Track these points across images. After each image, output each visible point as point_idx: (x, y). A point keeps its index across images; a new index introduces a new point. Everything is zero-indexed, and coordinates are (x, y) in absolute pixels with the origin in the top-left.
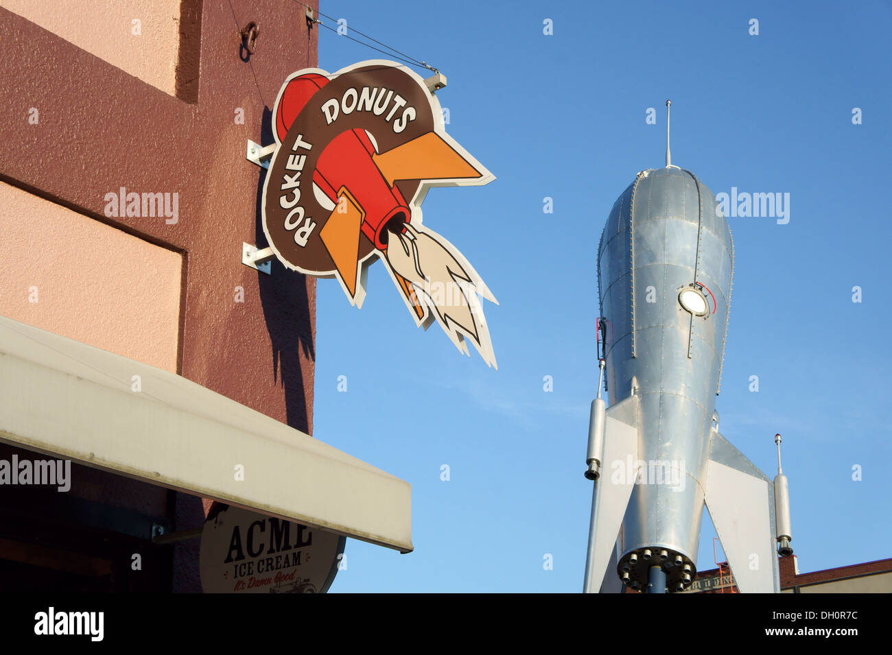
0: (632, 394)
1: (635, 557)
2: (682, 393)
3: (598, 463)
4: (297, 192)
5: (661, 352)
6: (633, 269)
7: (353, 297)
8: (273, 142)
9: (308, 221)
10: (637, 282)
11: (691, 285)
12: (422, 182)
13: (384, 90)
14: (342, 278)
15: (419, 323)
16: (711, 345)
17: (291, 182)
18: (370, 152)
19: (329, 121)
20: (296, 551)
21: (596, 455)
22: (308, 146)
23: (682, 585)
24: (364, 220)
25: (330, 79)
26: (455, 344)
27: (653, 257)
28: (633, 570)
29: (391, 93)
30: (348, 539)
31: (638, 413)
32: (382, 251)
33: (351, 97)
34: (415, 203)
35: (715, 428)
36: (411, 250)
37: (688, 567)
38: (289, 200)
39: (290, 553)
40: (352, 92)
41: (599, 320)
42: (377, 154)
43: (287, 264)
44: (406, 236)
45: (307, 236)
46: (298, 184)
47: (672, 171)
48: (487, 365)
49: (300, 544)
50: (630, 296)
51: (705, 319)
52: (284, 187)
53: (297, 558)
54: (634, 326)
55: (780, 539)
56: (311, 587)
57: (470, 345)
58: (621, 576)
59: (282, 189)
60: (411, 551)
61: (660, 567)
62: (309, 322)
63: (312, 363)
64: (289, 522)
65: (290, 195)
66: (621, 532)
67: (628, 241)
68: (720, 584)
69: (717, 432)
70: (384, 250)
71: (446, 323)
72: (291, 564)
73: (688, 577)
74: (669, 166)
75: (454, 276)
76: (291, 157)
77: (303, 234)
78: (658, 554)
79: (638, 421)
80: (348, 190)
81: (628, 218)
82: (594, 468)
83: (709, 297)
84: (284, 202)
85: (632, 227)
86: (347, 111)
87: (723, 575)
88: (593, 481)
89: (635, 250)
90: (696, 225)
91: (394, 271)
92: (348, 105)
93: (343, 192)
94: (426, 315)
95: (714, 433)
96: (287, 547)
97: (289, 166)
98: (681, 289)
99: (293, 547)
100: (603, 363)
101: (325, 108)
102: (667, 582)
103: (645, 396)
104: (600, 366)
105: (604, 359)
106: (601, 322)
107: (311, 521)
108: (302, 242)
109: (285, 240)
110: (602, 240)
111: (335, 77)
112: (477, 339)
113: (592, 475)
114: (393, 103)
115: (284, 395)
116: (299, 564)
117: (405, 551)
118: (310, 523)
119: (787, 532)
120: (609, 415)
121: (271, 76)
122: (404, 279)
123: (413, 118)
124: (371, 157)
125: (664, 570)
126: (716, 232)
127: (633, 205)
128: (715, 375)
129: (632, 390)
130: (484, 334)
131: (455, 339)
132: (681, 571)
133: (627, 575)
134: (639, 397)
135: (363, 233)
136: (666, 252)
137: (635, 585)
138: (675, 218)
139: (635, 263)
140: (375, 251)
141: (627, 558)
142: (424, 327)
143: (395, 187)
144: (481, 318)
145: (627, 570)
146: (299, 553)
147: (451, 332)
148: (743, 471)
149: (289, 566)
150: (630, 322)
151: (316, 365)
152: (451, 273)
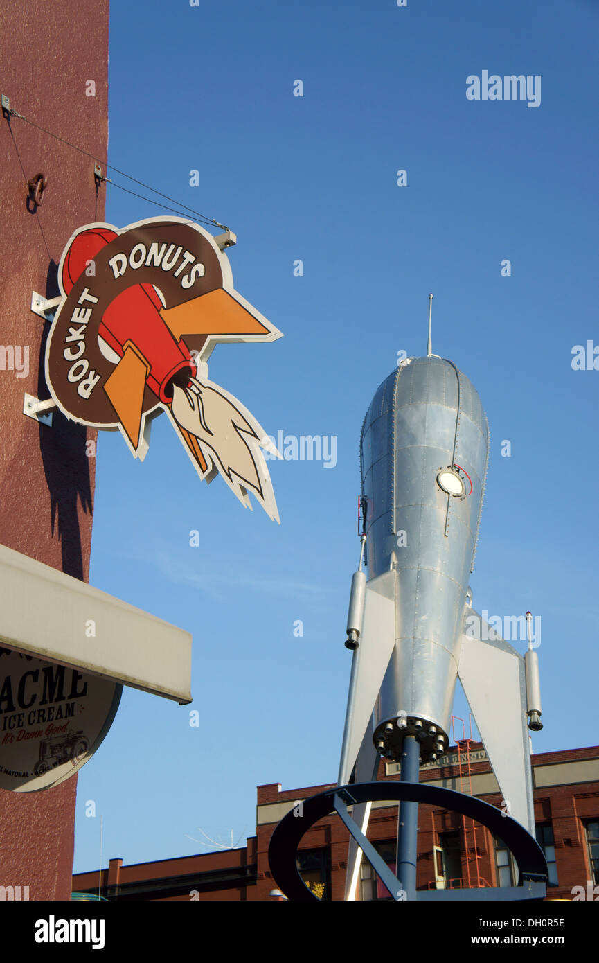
0: (391, 568)
1: (390, 726)
2: (438, 569)
3: (358, 633)
4: (82, 345)
5: (420, 529)
6: (395, 450)
7: (136, 449)
8: (58, 294)
9: (92, 373)
10: (398, 462)
11: (449, 467)
12: (209, 337)
13: (173, 246)
14: (125, 430)
15: (202, 476)
16: (467, 525)
17: (76, 335)
18: (157, 307)
19: (117, 275)
20: (70, 701)
21: (356, 625)
22: (95, 300)
23: (434, 756)
24: (150, 374)
25: (119, 234)
26: (238, 497)
27: (413, 440)
28: (388, 739)
29: (180, 249)
30: (126, 689)
31: (396, 586)
32: (166, 404)
33: (139, 252)
34: (201, 358)
35: (469, 604)
36: (196, 403)
37: (441, 738)
38: (73, 352)
39: (63, 704)
40: (141, 247)
41: (361, 498)
42: (164, 309)
43: (69, 416)
44: (192, 390)
45: (90, 388)
46: (83, 337)
47: (433, 359)
48: (269, 518)
49: (74, 694)
50: (391, 476)
51: (461, 500)
52: (69, 339)
53: (70, 709)
54: (394, 504)
55: (530, 714)
56: (84, 740)
57: (253, 499)
58: (376, 744)
59: (67, 341)
60: (189, 702)
61: (414, 737)
62: (88, 477)
63: (90, 517)
64: (64, 668)
65: (74, 347)
66: (378, 702)
67: (391, 424)
68: (457, 761)
69: (470, 607)
70: (169, 403)
71: (229, 476)
72: (64, 715)
73: (441, 748)
74: (430, 355)
75: (239, 431)
76: (77, 310)
77: (86, 387)
78: (413, 724)
79: (397, 595)
80: (133, 343)
81: (391, 402)
82: (354, 637)
83: (466, 478)
84: (68, 355)
85: (395, 411)
86: (135, 265)
87: (461, 752)
88: (353, 651)
89: (397, 432)
90: (454, 410)
91: (178, 424)
92: (137, 260)
93: (129, 346)
94: (210, 468)
95: (468, 608)
96: (61, 698)
97: (75, 319)
98: (439, 471)
99: (66, 698)
100: (365, 537)
101: (113, 263)
102: (420, 752)
103: (402, 570)
104: (362, 540)
105: (365, 533)
106: (363, 500)
107: (90, 668)
108: (85, 394)
109: (68, 392)
110: (365, 422)
111: (123, 233)
112: (261, 493)
113: (352, 645)
114: (182, 258)
115: (60, 549)
116: (73, 715)
117: (184, 702)
118: (88, 670)
119: (538, 707)
120: (369, 588)
121: (58, 230)
122: (188, 433)
123: (201, 274)
124: (159, 311)
125: (418, 740)
126: (474, 419)
127: (396, 390)
128: (470, 552)
129: (391, 565)
130: (268, 488)
131: (238, 493)
132: (434, 741)
133: (382, 744)
134: (398, 571)
135: (148, 386)
136: (426, 435)
137: (390, 754)
138: (436, 404)
139: (397, 445)
140: (160, 405)
141: (382, 727)
142: (207, 480)
143: (182, 341)
144: (265, 472)
145: (382, 739)
146: (73, 704)
147: (235, 486)
148: (495, 646)
149: (61, 717)
150: (391, 500)
151: (94, 519)
152: (235, 427)
